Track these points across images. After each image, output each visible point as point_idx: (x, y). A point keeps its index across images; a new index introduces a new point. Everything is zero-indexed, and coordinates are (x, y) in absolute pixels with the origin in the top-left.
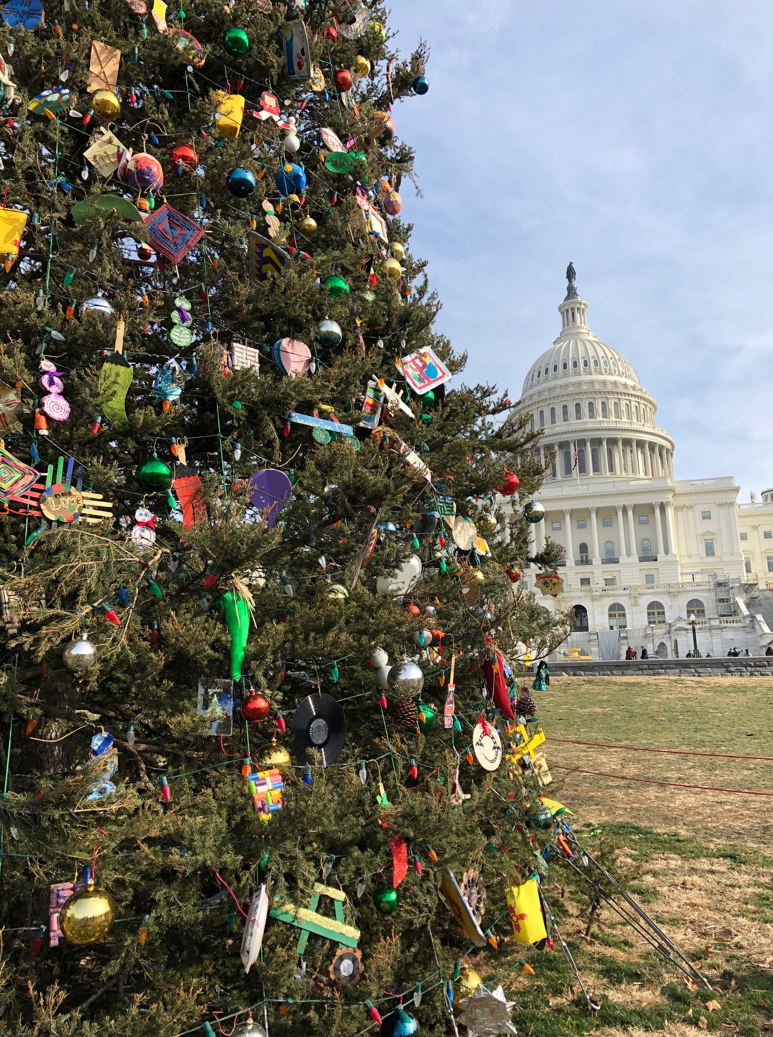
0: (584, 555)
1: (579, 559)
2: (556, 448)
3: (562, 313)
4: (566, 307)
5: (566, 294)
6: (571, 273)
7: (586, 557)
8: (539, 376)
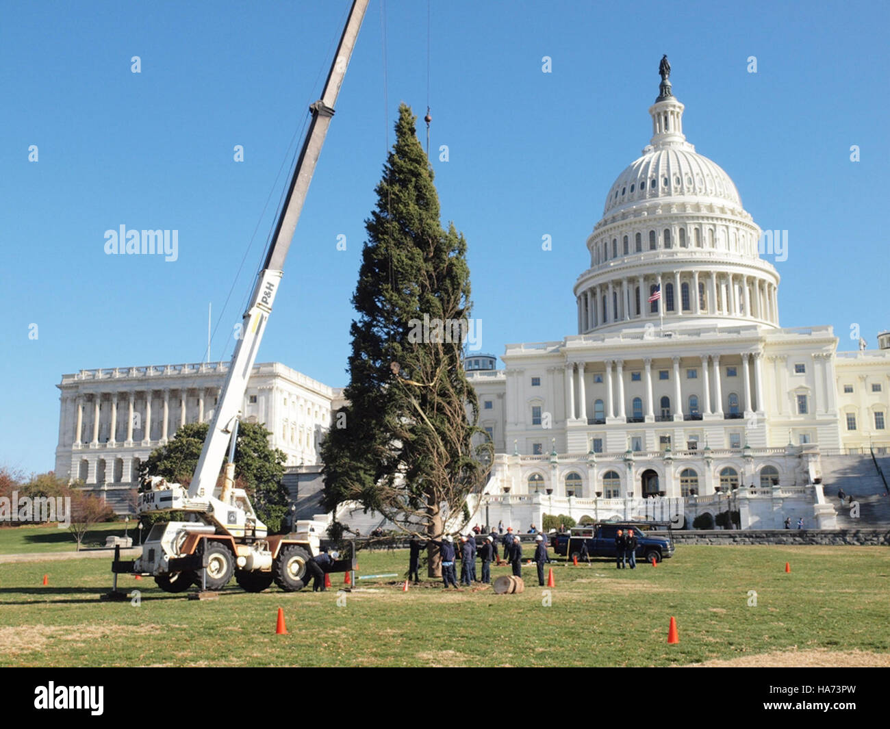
0: (665, 409)
1: (660, 414)
2: (641, 280)
3: (654, 116)
4: (658, 110)
5: (658, 94)
6: (664, 69)
7: (668, 412)
8: (623, 193)
